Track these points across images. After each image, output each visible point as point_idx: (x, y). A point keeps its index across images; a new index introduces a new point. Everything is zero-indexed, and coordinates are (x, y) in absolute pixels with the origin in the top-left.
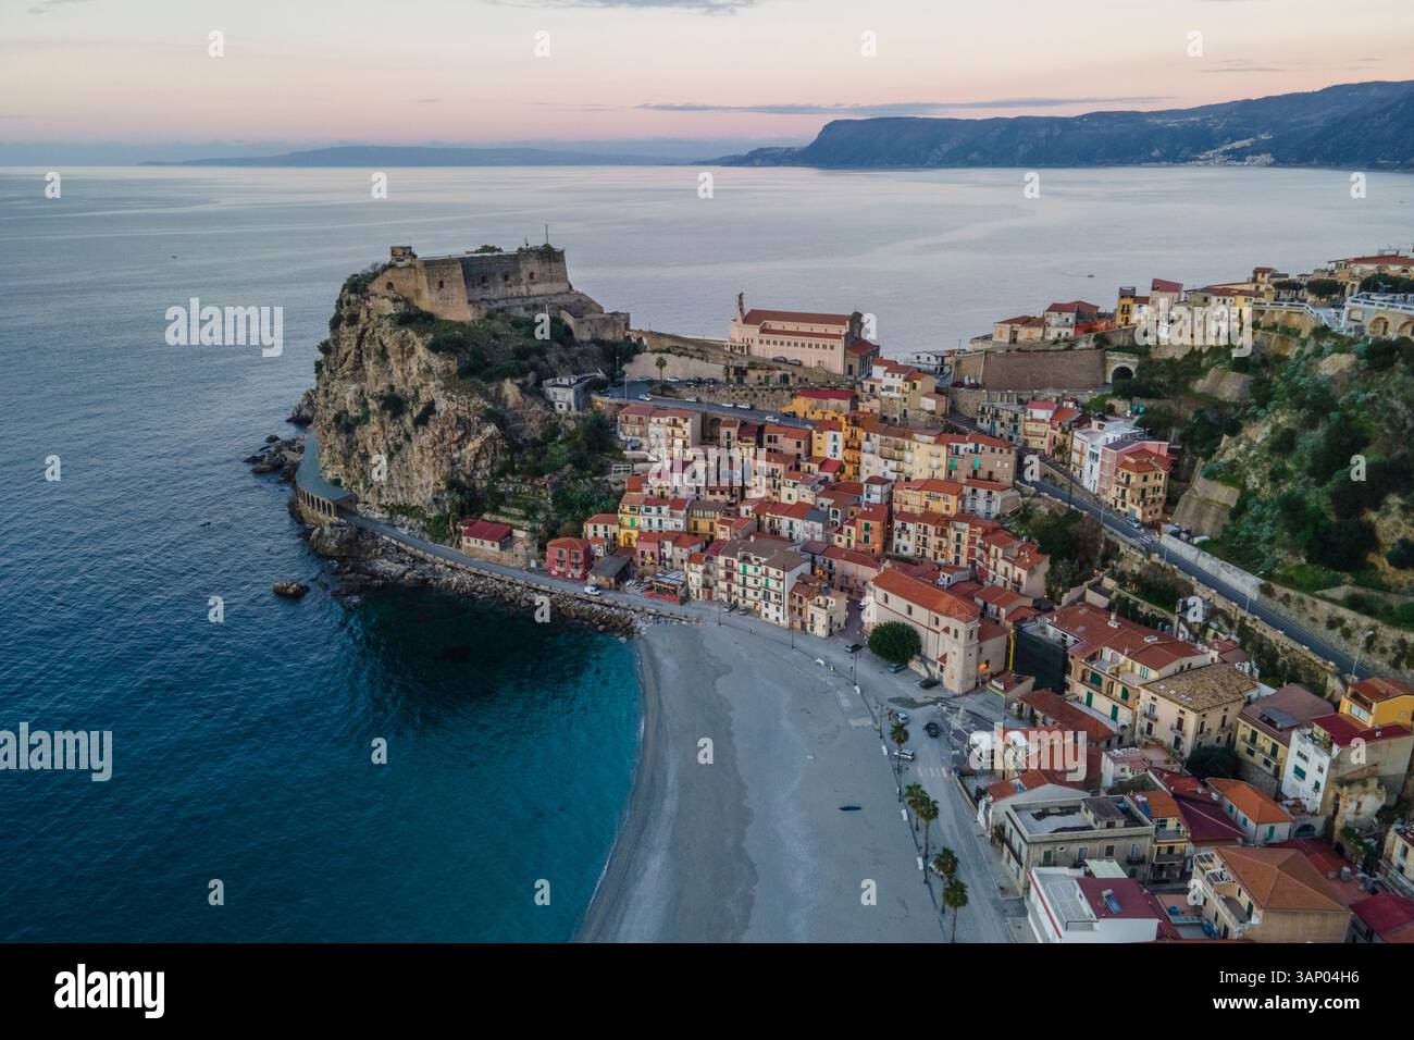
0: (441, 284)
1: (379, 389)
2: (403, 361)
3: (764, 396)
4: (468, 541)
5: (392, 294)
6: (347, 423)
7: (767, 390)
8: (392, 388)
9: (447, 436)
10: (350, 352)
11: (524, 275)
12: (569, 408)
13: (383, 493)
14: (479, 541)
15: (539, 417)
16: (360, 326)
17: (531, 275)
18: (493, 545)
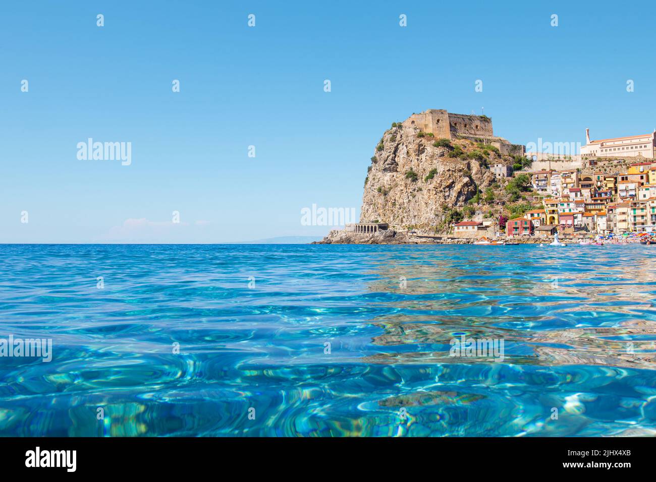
0: (438, 121)
1: (404, 170)
2: (418, 156)
3: (611, 170)
4: (458, 229)
5: (413, 126)
6: (385, 191)
7: (612, 166)
8: (412, 169)
9: (443, 184)
10: (390, 155)
11: (473, 126)
12: (504, 175)
13: (404, 220)
14: (465, 227)
15: (489, 179)
16: (397, 142)
17: (477, 127)
18: (473, 228)
